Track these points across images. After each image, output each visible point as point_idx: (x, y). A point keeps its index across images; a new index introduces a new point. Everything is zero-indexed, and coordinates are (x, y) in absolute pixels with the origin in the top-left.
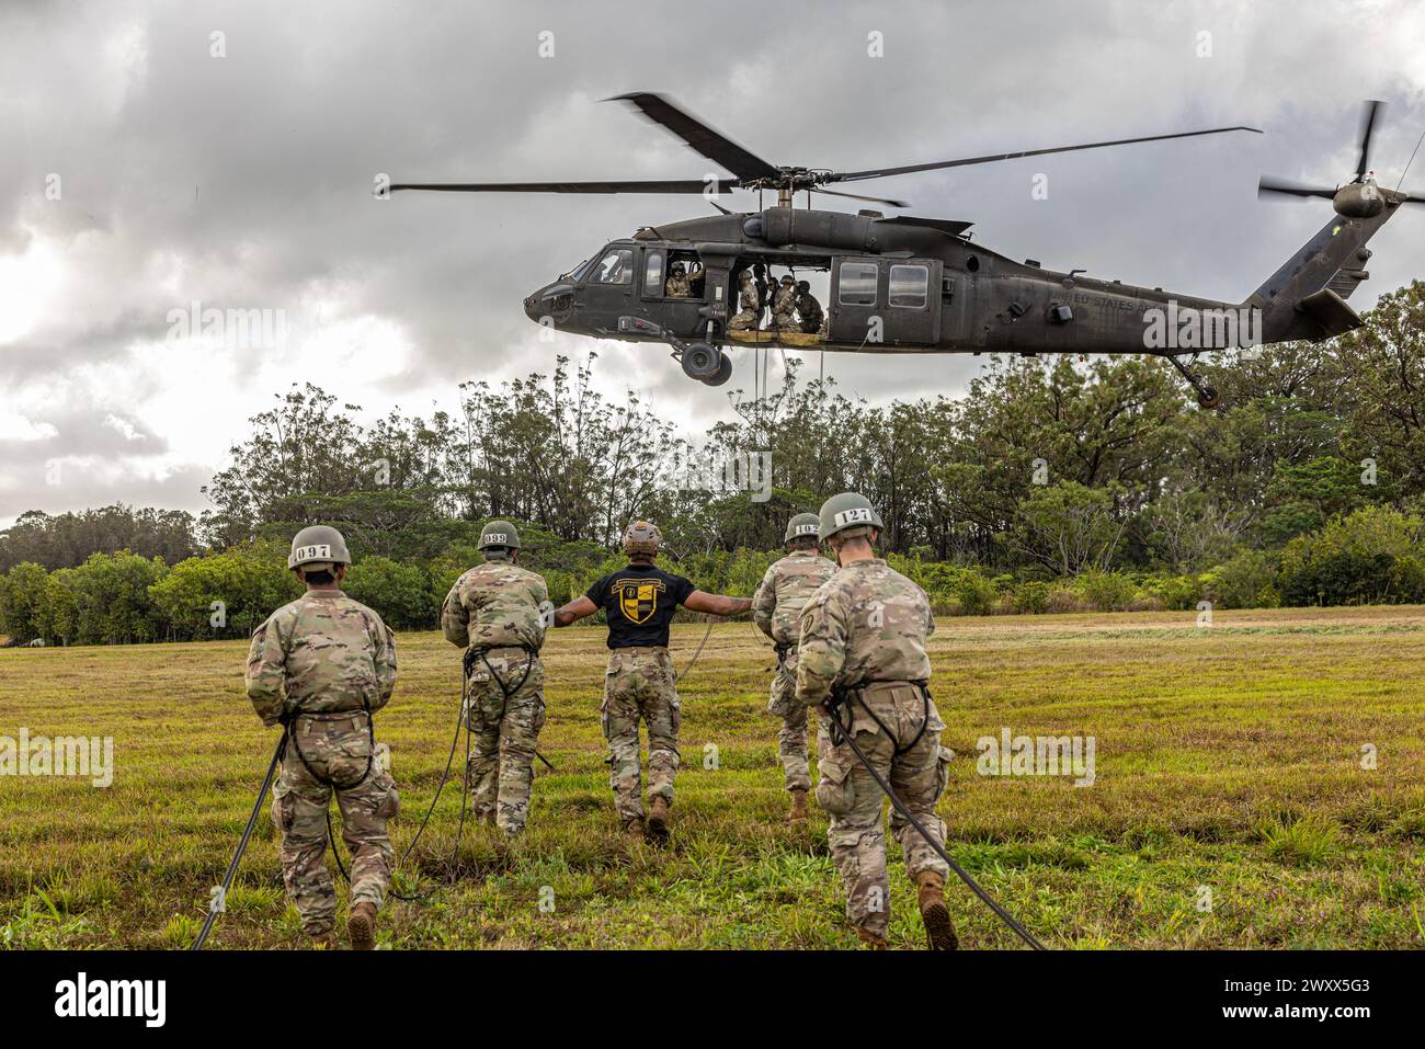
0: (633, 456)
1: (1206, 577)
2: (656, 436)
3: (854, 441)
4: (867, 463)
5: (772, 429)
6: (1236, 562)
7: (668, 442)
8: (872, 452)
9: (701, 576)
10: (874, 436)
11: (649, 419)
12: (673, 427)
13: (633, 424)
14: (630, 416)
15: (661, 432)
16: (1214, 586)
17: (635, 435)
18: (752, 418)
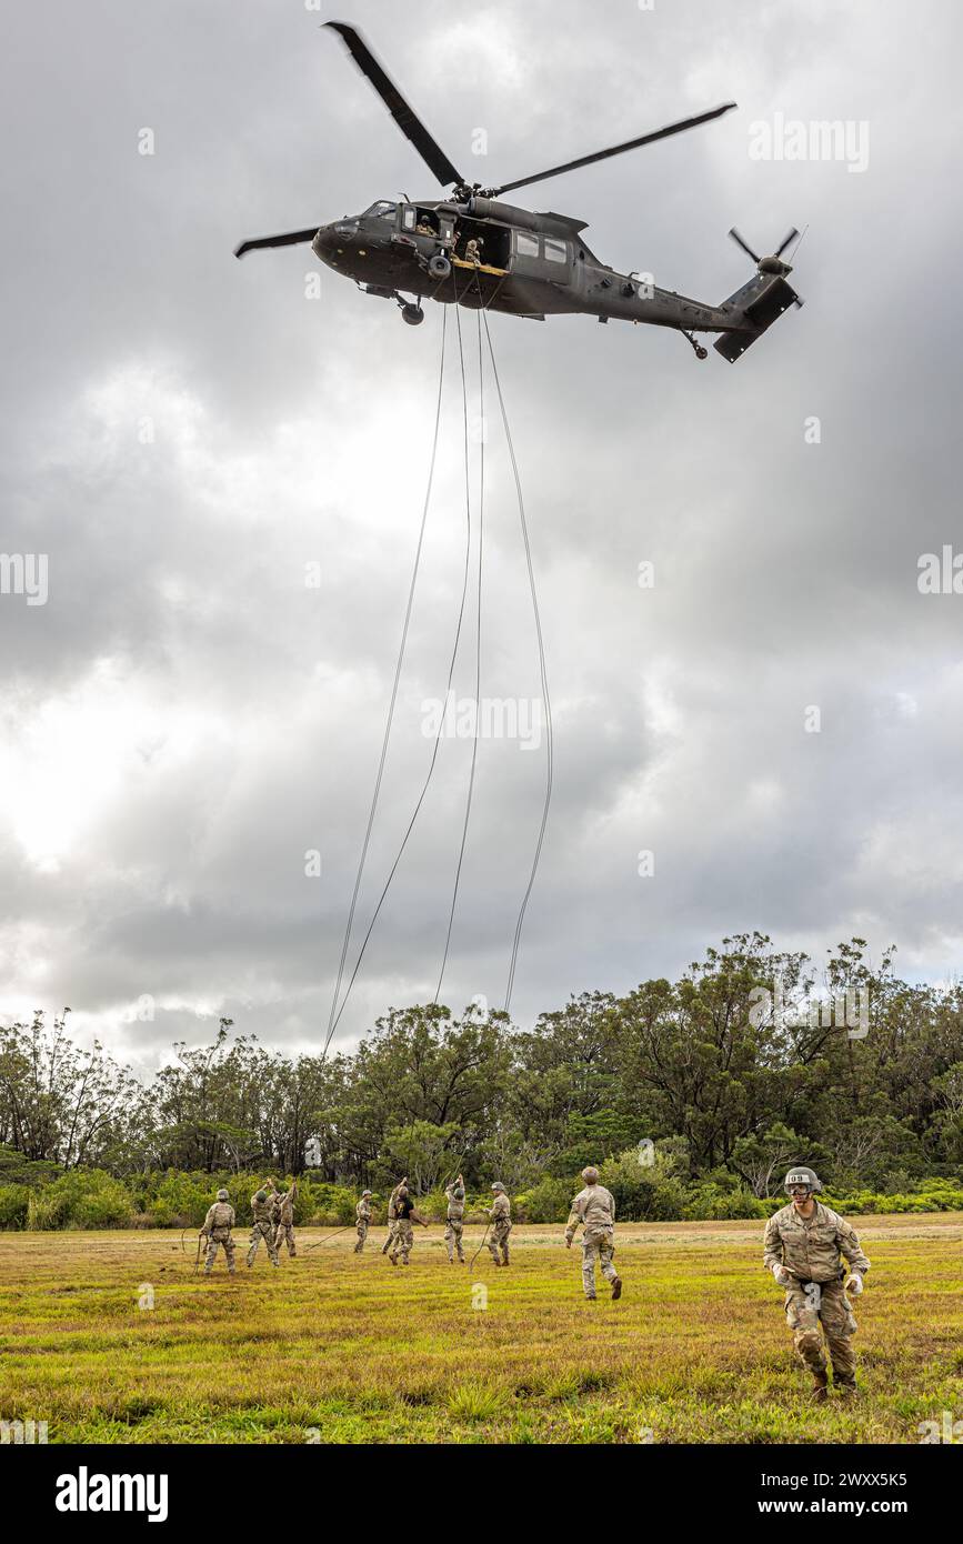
0: (95, 1092)
1: (521, 1198)
2: (114, 1075)
3: (270, 1085)
4: (279, 1102)
5: (206, 1073)
6: (540, 1189)
7: (123, 1081)
8: (283, 1094)
9: (137, 1191)
10: (284, 1082)
11: (109, 1062)
12: (129, 1070)
13: (96, 1066)
14: (95, 1060)
15: (118, 1073)
16: (525, 1206)
17: (97, 1075)
18: (191, 1064)
